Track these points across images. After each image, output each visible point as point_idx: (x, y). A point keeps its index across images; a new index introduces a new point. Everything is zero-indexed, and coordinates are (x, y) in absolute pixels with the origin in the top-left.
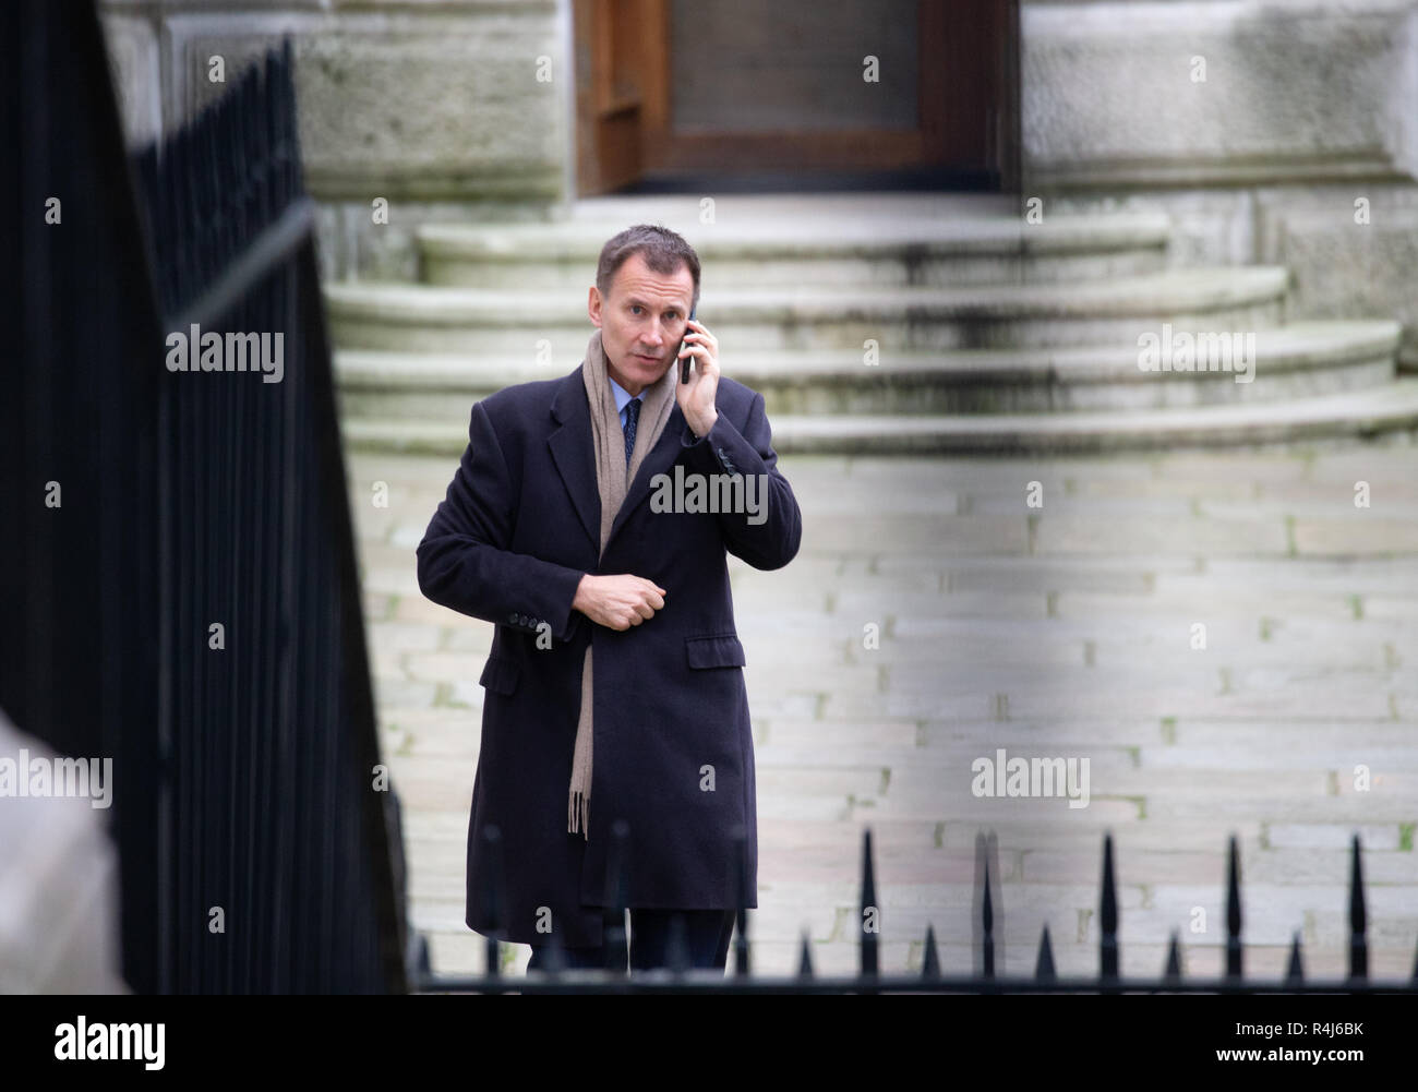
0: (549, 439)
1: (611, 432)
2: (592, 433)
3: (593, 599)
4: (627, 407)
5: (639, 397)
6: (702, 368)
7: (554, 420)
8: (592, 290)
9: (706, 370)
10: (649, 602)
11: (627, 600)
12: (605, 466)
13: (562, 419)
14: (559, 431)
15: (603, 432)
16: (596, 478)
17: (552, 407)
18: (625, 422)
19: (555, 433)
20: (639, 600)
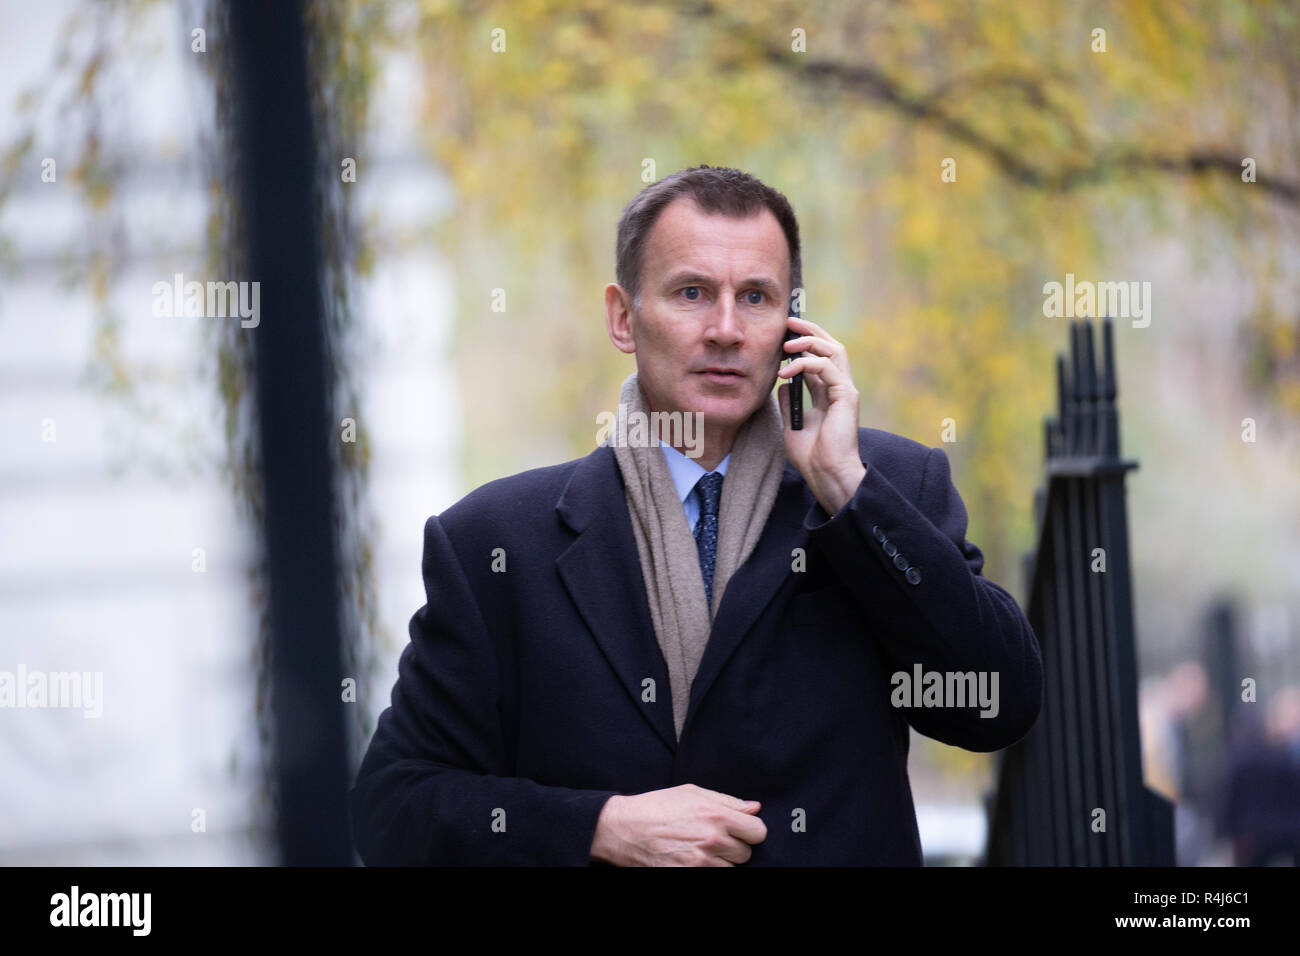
0: (557, 560)
1: (670, 535)
2: (634, 539)
3: (627, 838)
4: (697, 489)
5: (721, 469)
6: (827, 394)
7: (565, 528)
8: (612, 292)
9: (833, 394)
10: (733, 834)
11: (688, 836)
12: (665, 596)
13: (578, 524)
14: (575, 544)
15: (655, 535)
16: (651, 621)
17: (559, 504)
18: (696, 517)
19: (569, 549)
20: (711, 833)
